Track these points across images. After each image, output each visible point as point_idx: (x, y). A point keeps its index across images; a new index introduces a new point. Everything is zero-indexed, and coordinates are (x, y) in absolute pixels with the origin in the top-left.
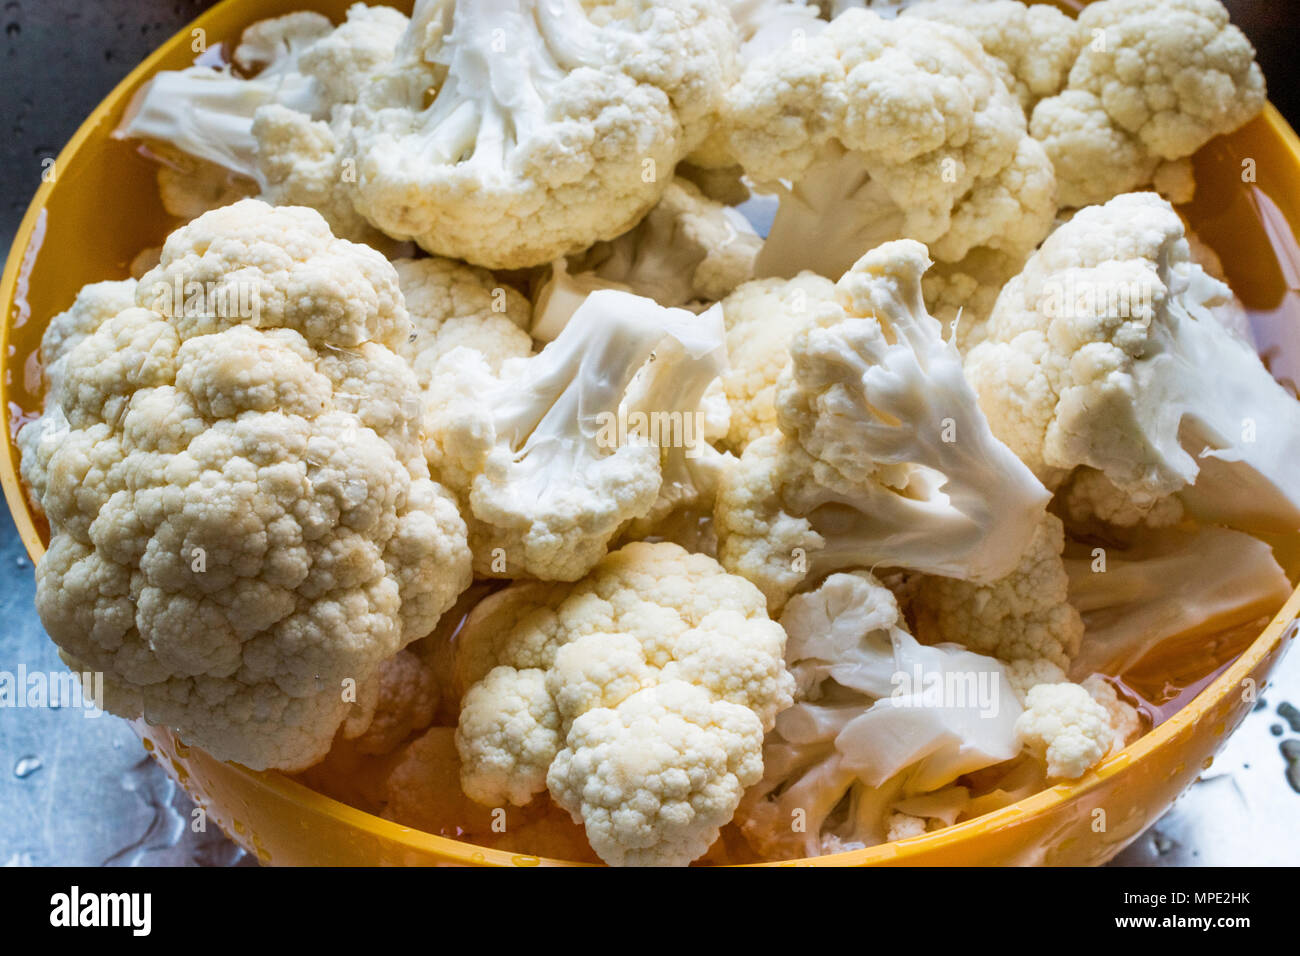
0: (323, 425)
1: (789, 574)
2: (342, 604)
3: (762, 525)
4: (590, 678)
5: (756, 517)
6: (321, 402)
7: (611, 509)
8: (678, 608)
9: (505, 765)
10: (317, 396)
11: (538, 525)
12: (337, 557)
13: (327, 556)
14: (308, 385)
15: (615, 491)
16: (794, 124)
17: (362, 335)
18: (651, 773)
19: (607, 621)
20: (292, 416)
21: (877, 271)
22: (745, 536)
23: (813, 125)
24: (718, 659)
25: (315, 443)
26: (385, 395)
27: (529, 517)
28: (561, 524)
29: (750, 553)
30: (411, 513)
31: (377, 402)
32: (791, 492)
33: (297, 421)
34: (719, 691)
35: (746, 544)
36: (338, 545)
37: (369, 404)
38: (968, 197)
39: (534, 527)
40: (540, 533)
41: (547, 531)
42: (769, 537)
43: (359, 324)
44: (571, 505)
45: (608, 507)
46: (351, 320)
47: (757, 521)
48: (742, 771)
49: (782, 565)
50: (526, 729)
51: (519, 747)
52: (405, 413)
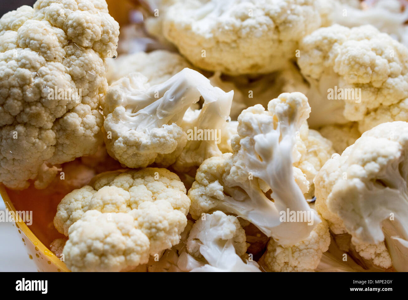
0: (50, 64)
1: (205, 204)
2: (27, 129)
3: (206, 182)
4: (102, 199)
5: (205, 177)
6: (55, 56)
7: (148, 144)
8: (154, 193)
9: (63, 217)
10: (54, 54)
11: (120, 139)
12: (31, 111)
13: (28, 110)
14: (53, 49)
15: (152, 138)
16: (317, 53)
17: (86, 43)
18: (90, 238)
19: (127, 185)
20: (41, 56)
21: (284, 100)
22: (199, 183)
23: (325, 57)
24: (147, 214)
25: (43, 69)
26: (82, 67)
27: (119, 135)
28: (128, 142)
29: (196, 190)
30: (73, 113)
31: (77, 67)
32: (224, 175)
33: (42, 59)
34: (141, 226)
35: (197, 186)
36: (33, 107)
37: (74, 67)
38: (375, 110)
39: (119, 139)
40: (120, 142)
41: (122, 142)
42: (206, 187)
43: (87, 39)
44: (135, 137)
45: (147, 143)
46: (84, 36)
47: (205, 179)
48: (128, 257)
49: (206, 200)
50: (76, 207)
51: (71, 213)
52: (87, 77)
